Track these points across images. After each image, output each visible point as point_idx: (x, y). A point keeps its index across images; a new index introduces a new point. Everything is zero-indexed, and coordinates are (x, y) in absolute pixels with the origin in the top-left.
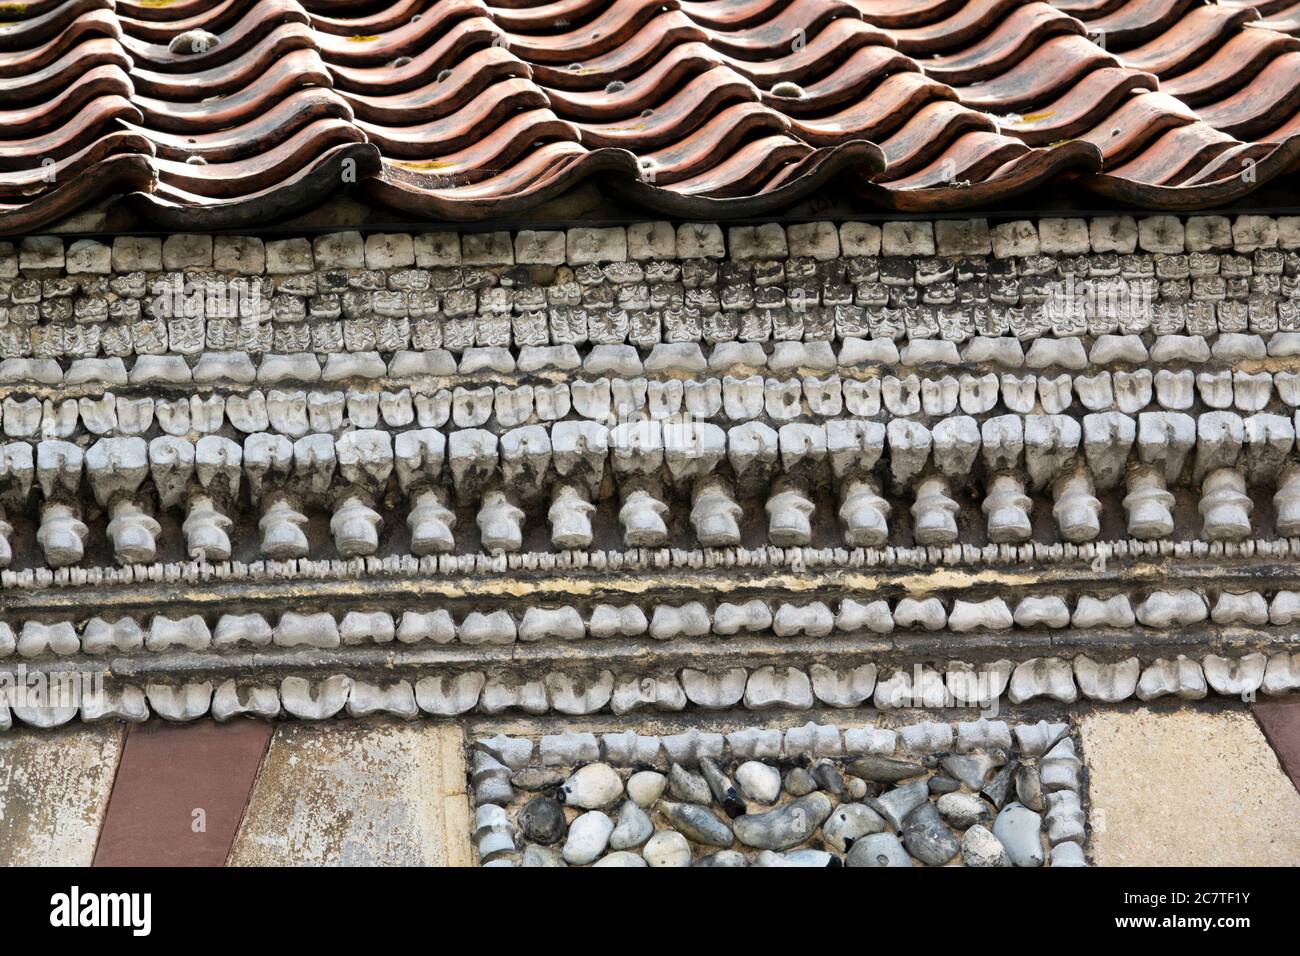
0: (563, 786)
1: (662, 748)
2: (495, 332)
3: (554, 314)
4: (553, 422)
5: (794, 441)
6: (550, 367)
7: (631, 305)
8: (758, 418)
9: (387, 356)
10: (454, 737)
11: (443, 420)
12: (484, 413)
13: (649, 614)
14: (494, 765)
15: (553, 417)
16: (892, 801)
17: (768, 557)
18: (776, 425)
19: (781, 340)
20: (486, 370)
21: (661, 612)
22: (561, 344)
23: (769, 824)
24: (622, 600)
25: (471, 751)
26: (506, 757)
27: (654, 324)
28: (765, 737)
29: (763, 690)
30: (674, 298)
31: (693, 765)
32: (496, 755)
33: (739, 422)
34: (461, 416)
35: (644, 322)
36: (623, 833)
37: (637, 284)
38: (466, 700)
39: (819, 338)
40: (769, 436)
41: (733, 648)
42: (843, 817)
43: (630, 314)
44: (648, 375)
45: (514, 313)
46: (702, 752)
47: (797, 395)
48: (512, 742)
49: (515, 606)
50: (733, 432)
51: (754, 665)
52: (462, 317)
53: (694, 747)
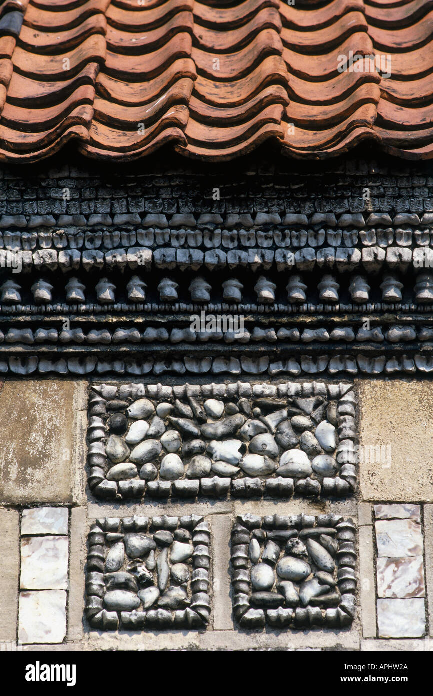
0: (128, 409)
1: (173, 392)
2: (104, 209)
3: (129, 199)
4: (128, 248)
5: (231, 258)
6: (127, 223)
7: (164, 196)
8: (218, 248)
9: (56, 217)
10: (83, 384)
11: (80, 246)
12: (98, 243)
13: (169, 332)
14: (98, 398)
15: (127, 245)
16: (271, 418)
17: (222, 308)
18: (226, 250)
19: (229, 213)
20: (99, 224)
21: (175, 331)
22: (132, 213)
23: (216, 428)
24: (156, 326)
25: (92, 392)
26: (104, 394)
27: (173, 205)
28: (218, 387)
29: (219, 367)
30: (183, 194)
31: (185, 399)
32: (100, 394)
33: (210, 249)
34: (88, 245)
35: (169, 204)
36: (152, 430)
37: (167, 187)
38: (90, 368)
39: (246, 213)
40: (222, 254)
41: (205, 347)
42: (249, 425)
43: (163, 199)
44: (171, 228)
45: (112, 199)
46: (189, 393)
47: (236, 237)
48: (108, 388)
49: (112, 328)
50: (208, 253)
51: (216, 356)
52: (89, 200)
53: (185, 392)
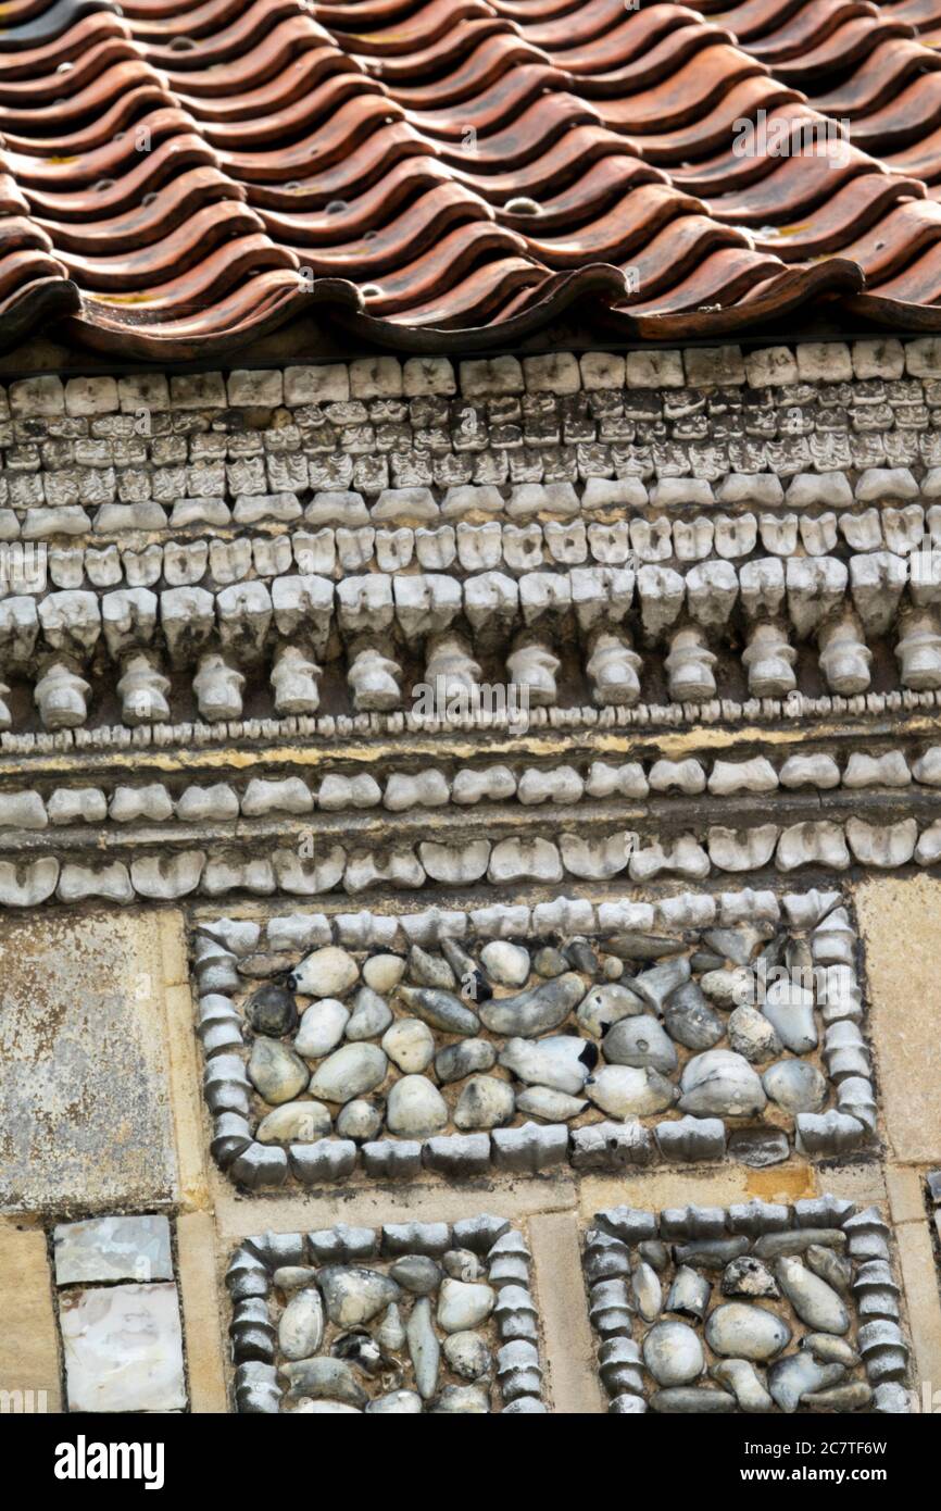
0: (294, 973)
1: (401, 929)
2: (208, 480)
3: (272, 460)
4: (273, 578)
5: (535, 592)
6: (268, 518)
7: (355, 448)
8: (496, 568)
9: (92, 510)
10: (174, 922)
11: (154, 578)
12: (198, 570)
13: (383, 783)
14: (215, 951)
15: (271, 571)
16: (651, 981)
18: (515, 575)
19: (519, 483)
20: (199, 523)
21: (395, 781)
22: (280, 492)
23: (518, 1010)
24: (353, 769)
25: (193, 937)
26: (230, 943)
27: (380, 468)
28: (513, 914)
29: (508, 863)
30: (402, 440)
31: (434, 947)
32: (220, 941)
33: (475, 573)
34: (173, 573)
35: (370, 466)
36: (360, 1022)
37: (361, 425)
38: (186, 881)
39: (561, 480)
40: (508, 587)
41: (474, 818)
42: (598, 1000)
43: (355, 458)
44: (376, 524)
45: (229, 460)
46: (444, 933)
47: (538, 541)
48: (237, 926)
49: (238, 779)
50: (470, 583)
51: (498, 836)
52: (172, 466)
53: (434, 926)
